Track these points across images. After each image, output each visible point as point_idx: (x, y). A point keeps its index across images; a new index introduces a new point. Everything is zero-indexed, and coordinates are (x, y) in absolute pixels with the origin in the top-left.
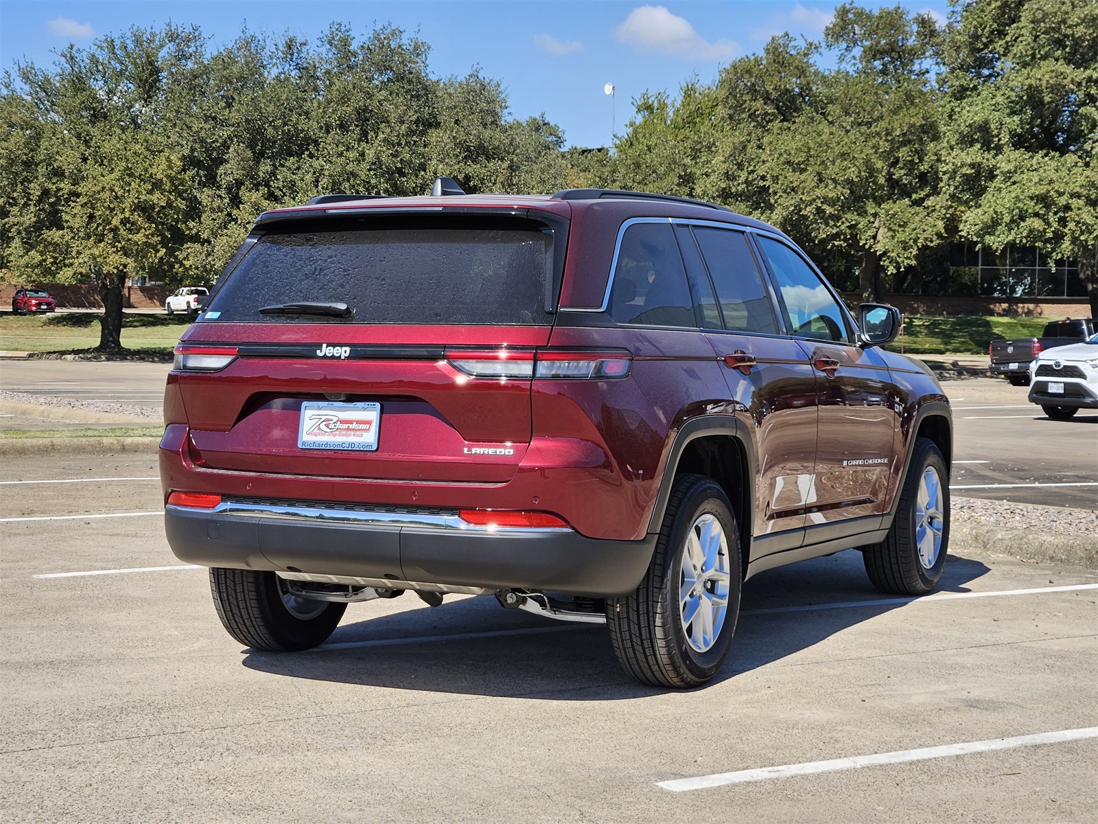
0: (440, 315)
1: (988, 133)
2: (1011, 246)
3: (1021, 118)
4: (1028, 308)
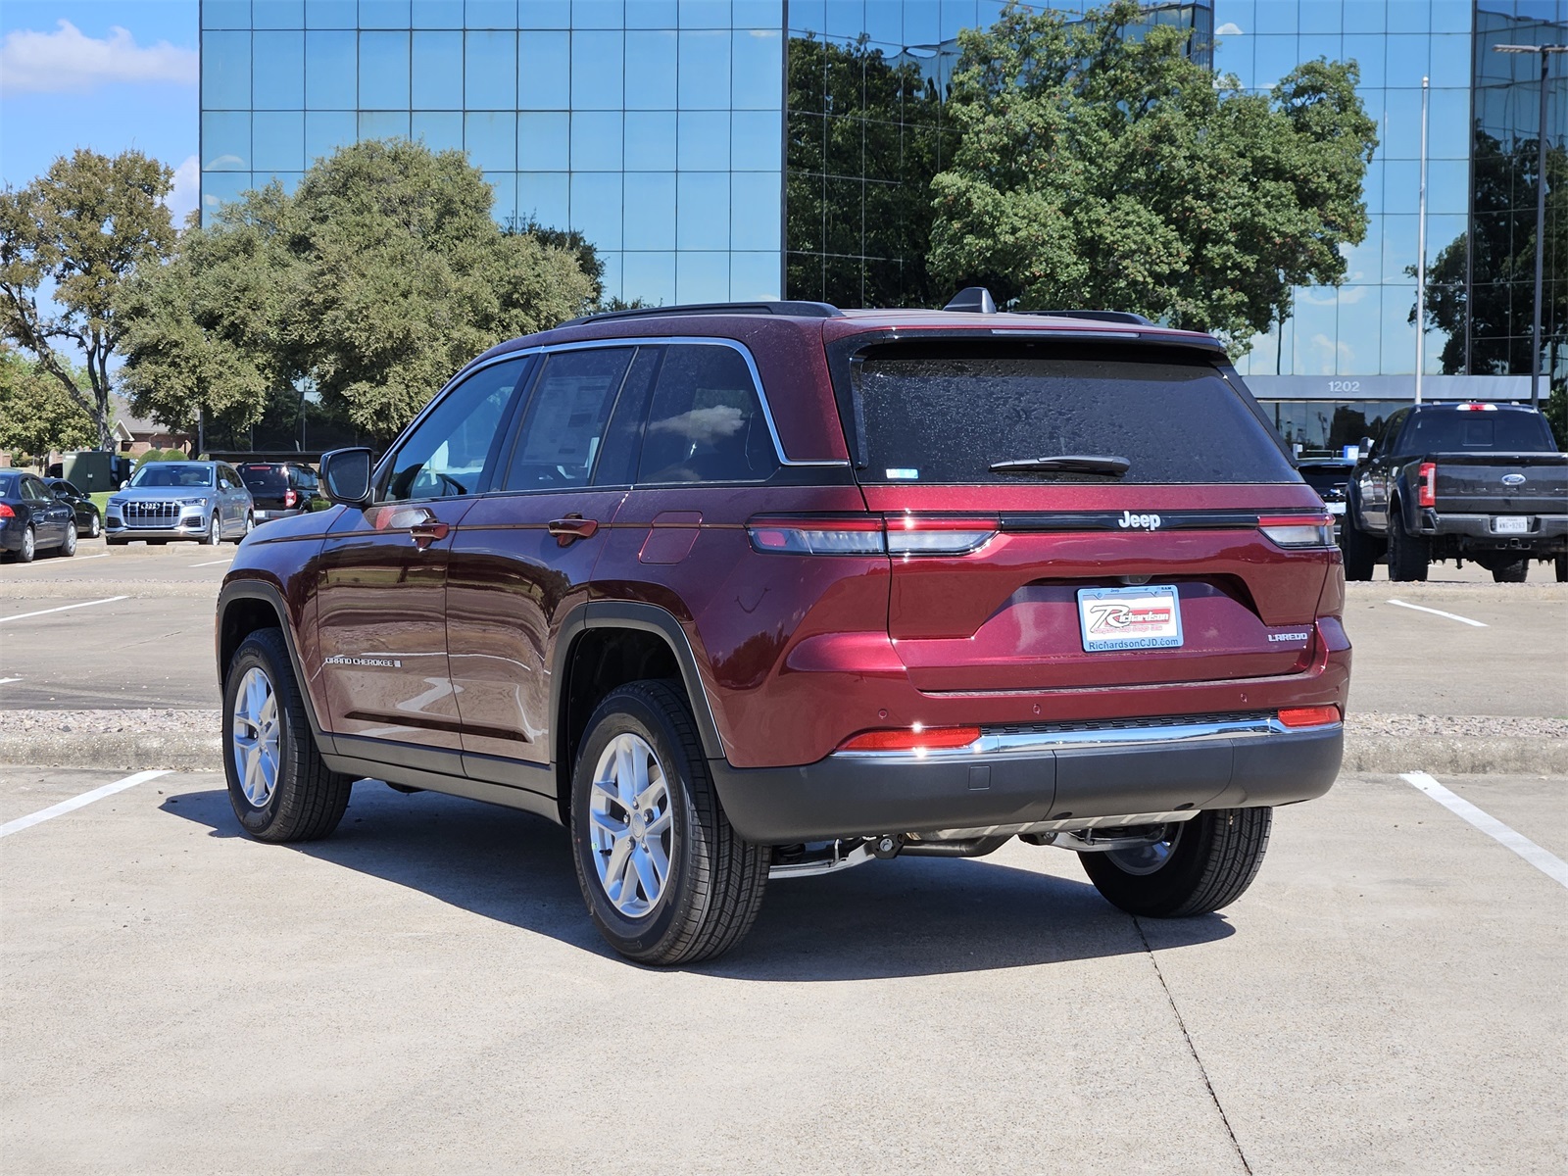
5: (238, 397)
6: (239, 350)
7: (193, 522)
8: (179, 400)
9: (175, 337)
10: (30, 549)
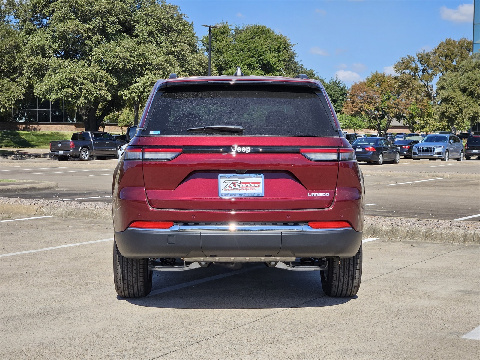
0: (290, 132)
1: (45, 50)
2: (58, 100)
3: (59, 44)
4: (34, 127)
5: (472, 114)
6: (474, 99)
7: (439, 153)
8: (454, 115)
9: (452, 96)
10: (381, 160)
